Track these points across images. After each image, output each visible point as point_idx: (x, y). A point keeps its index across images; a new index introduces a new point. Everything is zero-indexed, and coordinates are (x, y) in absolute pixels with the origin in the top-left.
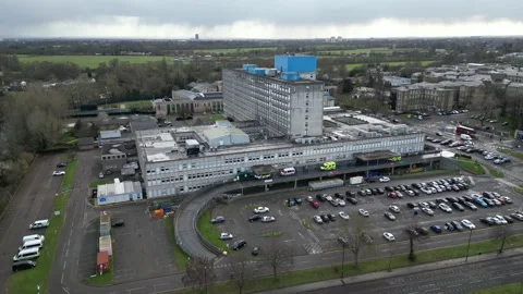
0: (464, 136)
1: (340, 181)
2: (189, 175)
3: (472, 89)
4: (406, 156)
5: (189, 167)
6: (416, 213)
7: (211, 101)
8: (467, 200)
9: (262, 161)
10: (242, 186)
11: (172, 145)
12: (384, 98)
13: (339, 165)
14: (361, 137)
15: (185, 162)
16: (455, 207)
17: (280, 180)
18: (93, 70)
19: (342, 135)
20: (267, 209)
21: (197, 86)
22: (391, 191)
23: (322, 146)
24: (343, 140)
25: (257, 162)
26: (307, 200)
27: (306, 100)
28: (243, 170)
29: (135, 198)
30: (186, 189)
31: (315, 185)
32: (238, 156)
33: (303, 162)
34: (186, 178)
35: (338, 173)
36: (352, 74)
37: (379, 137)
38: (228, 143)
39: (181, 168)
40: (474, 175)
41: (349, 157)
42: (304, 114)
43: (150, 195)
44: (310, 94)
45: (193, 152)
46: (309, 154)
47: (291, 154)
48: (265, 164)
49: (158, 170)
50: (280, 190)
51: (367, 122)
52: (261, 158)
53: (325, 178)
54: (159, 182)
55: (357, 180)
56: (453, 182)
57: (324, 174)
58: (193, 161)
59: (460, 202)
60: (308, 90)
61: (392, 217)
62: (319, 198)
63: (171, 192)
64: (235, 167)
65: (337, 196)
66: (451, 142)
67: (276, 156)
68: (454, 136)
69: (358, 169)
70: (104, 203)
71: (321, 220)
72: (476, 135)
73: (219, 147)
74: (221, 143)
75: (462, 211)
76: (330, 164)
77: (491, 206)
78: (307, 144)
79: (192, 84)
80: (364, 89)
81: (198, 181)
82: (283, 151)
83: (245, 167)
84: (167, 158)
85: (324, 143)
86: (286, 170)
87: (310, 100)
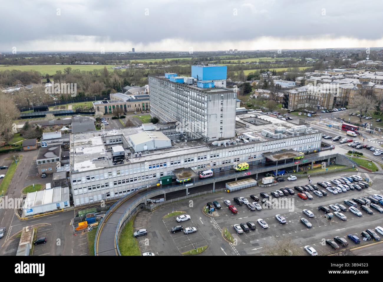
0: (350, 132)
1: (253, 182)
2: (114, 182)
4: (307, 153)
5: (114, 174)
6: (330, 218)
7: (141, 103)
9: (183, 164)
10: (164, 192)
11: (101, 150)
12: (278, 98)
13: (251, 165)
14: (269, 138)
15: (110, 170)
17: (199, 184)
18: (52, 77)
19: (253, 138)
20: (188, 217)
21: (130, 89)
22: (301, 192)
23: (236, 148)
24: (254, 142)
25: (179, 166)
26: (225, 204)
27: (220, 106)
28: (165, 174)
29: (62, 206)
30: (112, 195)
31: (232, 187)
32: (161, 161)
33: (219, 164)
34: (111, 185)
35: (251, 173)
36: (250, 78)
37: (284, 138)
38: (153, 148)
39: (106, 176)
40: (369, 172)
41: (259, 158)
42: (220, 119)
43: (77, 202)
44: (225, 102)
45: (119, 159)
46: (225, 156)
47: (208, 157)
48: (186, 166)
49: (84, 179)
50: (199, 194)
51: (270, 123)
52: (182, 162)
53: (240, 179)
54: (86, 190)
55: (268, 180)
56: (354, 181)
57: (239, 175)
58: (118, 168)
60: (222, 98)
61: (309, 224)
62: (236, 201)
63: (98, 198)
64: (158, 172)
65: (253, 199)
66: (340, 138)
67: (196, 159)
68: (340, 133)
69: (269, 169)
70: (32, 213)
71: (241, 231)
72: (359, 131)
73: (143, 152)
74: (146, 148)
76: (244, 165)
78: (222, 147)
79: (127, 87)
80: (261, 91)
81: (124, 187)
82: (202, 155)
83: (167, 170)
84: (93, 167)
85: (238, 146)
86: (205, 173)
87: (224, 106)
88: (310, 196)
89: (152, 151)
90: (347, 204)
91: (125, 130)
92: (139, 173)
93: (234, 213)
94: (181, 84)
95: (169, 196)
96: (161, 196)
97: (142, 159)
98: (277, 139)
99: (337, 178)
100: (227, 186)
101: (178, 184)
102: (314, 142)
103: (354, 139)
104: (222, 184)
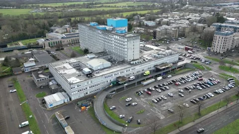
0: (189, 51)
1: (153, 80)
2: (90, 87)
3: (184, 28)
4: (173, 64)
5: (90, 83)
7: (70, 39)
8: (205, 83)
9: (120, 75)
10: (115, 89)
12: (149, 33)
13: (151, 72)
14: (156, 58)
15: (88, 81)
17: (131, 83)
19: (149, 58)
20: (131, 99)
22: (175, 82)
23: (142, 65)
24: (150, 60)
25: (118, 76)
26: (144, 91)
27: (133, 44)
28: (112, 80)
29: (66, 101)
30: (89, 93)
31: (145, 83)
32: (110, 74)
33: (135, 72)
34: (88, 88)
35: (151, 76)
37: (163, 57)
39: (86, 84)
40: (201, 70)
41: (153, 69)
42: (133, 50)
43: (73, 99)
44: (135, 41)
45: (89, 75)
46: (138, 69)
47: (131, 70)
49: (76, 87)
51: (152, 49)
52: (119, 73)
53: (147, 79)
54: (77, 92)
55: (160, 78)
56: (196, 75)
57: (146, 77)
58: (91, 80)
62: (149, 90)
63: (82, 95)
64: (109, 80)
65: (156, 87)
66: (185, 54)
67: (125, 72)
68: (185, 52)
70: (52, 106)
71: (156, 101)
74: (99, 68)
75: (205, 88)
76: (148, 72)
77: (214, 85)
78: (136, 64)
81: (94, 89)
82: (128, 69)
83: (113, 78)
84: (78, 80)
85: (143, 63)
86: (131, 78)
87: (135, 44)
88: (180, 84)
89: (103, 69)
90: (196, 85)
92: (101, 81)
93: (150, 95)
95: (118, 90)
96: (114, 91)
97: (101, 74)
98: (160, 58)
99: (188, 74)
100: (142, 83)
101: (120, 84)
102: (175, 58)
103: (192, 55)
104: (139, 83)
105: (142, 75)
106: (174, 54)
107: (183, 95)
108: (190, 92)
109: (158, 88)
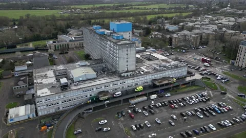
0: (206, 64)
1: (145, 98)
2: (62, 101)
3: (208, 35)
4: (178, 79)
5: (62, 97)
7: (78, 42)
8: (210, 109)
9: (103, 89)
10: (92, 106)
11: (53, 80)
12: (166, 39)
13: (144, 88)
14: (156, 70)
15: (59, 95)
16: (204, 114)
17: (113, 101)
19: (146, 70)
20: (106, 121)
21: (71, 31)
22: (172, 104)
23: (135, 78)
24: (147, 73)
25: (101, 90)
26: (128, 112)
27: (126, 52)
28: (93, 95)
29: (31, 116)
30: (61, 108)
31: (133, 101)
32: (90, 88)
33: (125, 87)
34: (60, 103)
35: (144, 93)
36: (150, 22)
37: (165, 70)
38: (85, 79)
39: (57, 98)
40: (212, 90)
41: (150, 83)
42: (126, 60)
43: (40, 114)
44: (129, 49)
45: (65, 87)
46: (129, 82)
47: (119, 84)
48: (105, 90)
49: (44, 101)
50: (113, 106)
51: (158, 59)
52: (103, 87)
53: (138, 96)
54: (45, 107)
55: (154, 96)
56: (202, 96)
57: (137, 94)
58: (64, 93)
59: (207, 110)
60: (127, 47)
62: (134, 111)
63: (52, 111)
64: (88, 94)
65: (144, 109)
66: (199, 68)
67: (111, 85)
69: (155, 90)
70: (13, 121)
71: (135, 129)
72: (211, 63)
73: (79, 82)
74: (81, 79)
75: (208, 117)
76: (140, 88)
77: (223, 113)
78: (127, 77)
80: (156, 33)
81: (68, 104)
82: (115, 83)
83: (94, 93)
84: (49, 93)
85: (138, 76)
86: (117, 93)
87: (129, 52)
88: (177, 106)
89: (84, 81)
91: (68, 65)
92: (77, 95)
93: (132, 118)
94: (103, 35)
95: (95, 109)
96: (91, 109)
97: (79, 87)
98: (160, 71)
99: (193, 95)
100: (130, 101)
101: (101, 101)
102: (183, 72)
103: (208, 68)
104: (127, 100)
105: (133, 91)
106: (181, 67)
107: (173, 124)
108: (185, 120)
109: (146, 110)
